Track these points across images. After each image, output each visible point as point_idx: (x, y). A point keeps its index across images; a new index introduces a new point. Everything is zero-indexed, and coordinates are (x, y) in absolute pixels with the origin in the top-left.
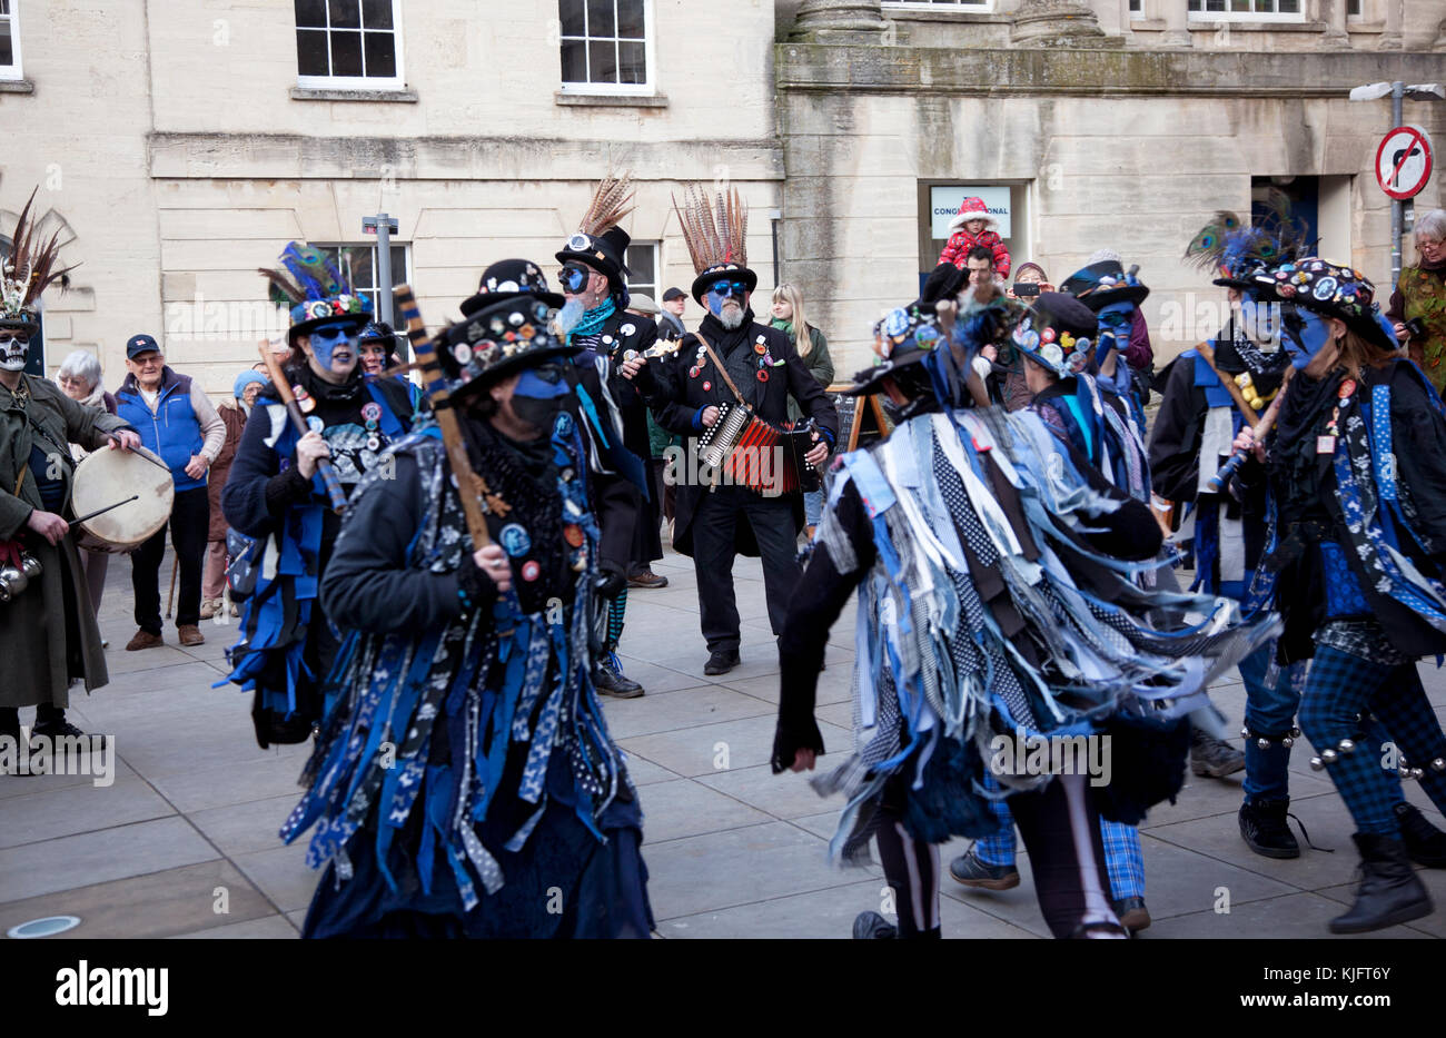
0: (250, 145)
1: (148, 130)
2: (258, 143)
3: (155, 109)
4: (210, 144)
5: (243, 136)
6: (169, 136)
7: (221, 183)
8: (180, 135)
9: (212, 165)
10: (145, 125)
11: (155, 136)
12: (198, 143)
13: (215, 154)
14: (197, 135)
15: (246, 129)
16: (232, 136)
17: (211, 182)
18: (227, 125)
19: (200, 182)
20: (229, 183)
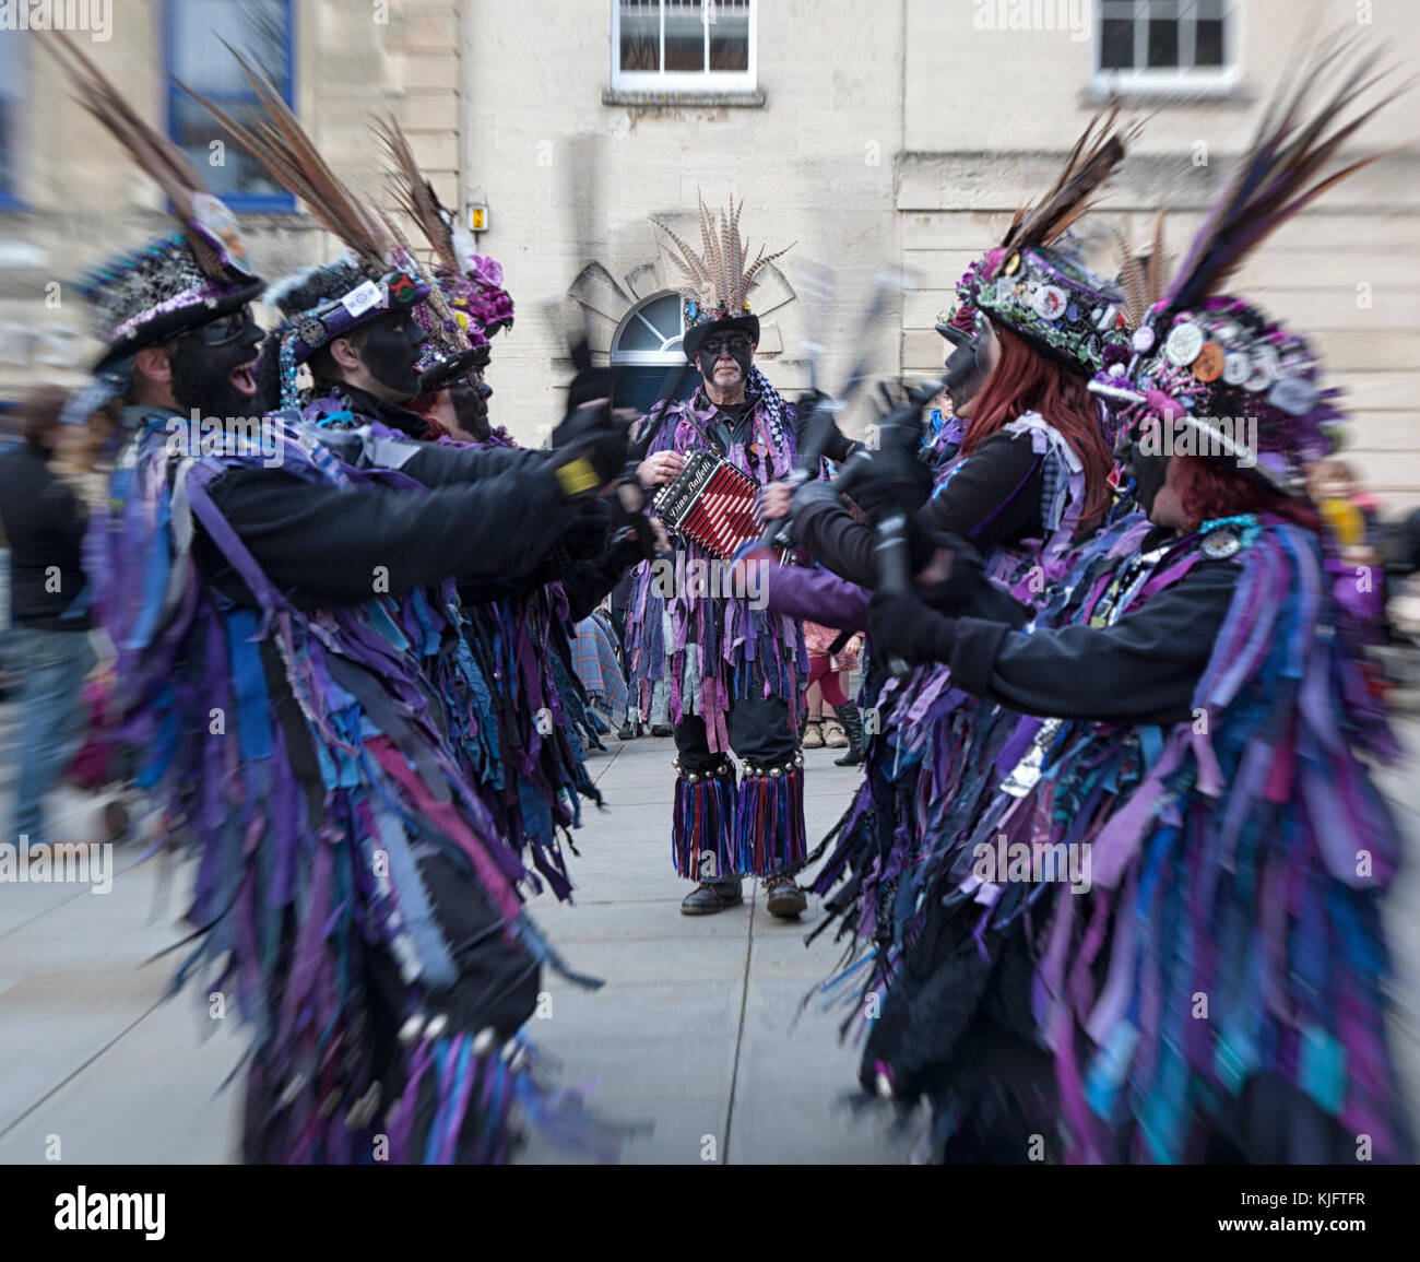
0: (1023, 166)
1: (898, 149)
2: (1032, 163)
3: (908, 123)
4: (971, 166)
5: (1014, 156)
6: (921, 156)
7: (983, 217)
8: (934, 156)
9: (973, 192)
10: (894, 144)
11: (905, 156)
12: (956, 165)
13: (977, 179)
14: (956, 155)
15: (1020, 146)
16: (1000, 156)
17: (969, 215)
18: (994, 143)
19: (958, 216)
20: (993, 217)
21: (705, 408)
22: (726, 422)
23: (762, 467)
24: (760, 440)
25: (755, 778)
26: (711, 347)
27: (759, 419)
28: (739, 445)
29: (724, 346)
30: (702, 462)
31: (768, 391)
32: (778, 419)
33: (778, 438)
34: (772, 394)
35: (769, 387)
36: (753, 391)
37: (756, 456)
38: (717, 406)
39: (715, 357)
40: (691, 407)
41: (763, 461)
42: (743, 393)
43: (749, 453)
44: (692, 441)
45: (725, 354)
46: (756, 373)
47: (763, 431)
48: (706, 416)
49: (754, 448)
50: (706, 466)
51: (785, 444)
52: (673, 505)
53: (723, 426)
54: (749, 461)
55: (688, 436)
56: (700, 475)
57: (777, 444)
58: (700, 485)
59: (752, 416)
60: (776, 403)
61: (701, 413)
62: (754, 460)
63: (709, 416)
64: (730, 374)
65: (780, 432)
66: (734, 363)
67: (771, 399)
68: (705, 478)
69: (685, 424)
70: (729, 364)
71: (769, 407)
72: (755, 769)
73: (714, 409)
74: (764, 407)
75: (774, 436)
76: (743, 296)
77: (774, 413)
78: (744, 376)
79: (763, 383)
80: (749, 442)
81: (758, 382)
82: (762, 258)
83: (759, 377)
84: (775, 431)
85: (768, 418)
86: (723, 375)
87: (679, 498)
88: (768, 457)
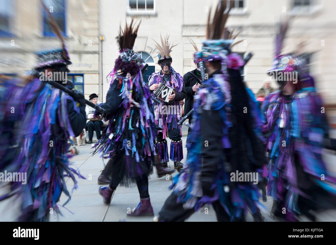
1: (182, 24)
3: (184, 19)
4: (196, 28)
5: (204, 25)
6: (187, 26)
7: (199, 37)
8: (189, 25)
9: (197, 32)
11: (184, 26)
12: (193, 28)
13: (197, 30)
14: (193, 25)
16: (202, 26)
17: (196, 37)
18: (201, 23)
19: (194, 37)
21: (162, 74)
22: (166, 77)
23: (173, 85)
24: (172, 80)
25: (174, 143)
26: (163, 63)
27: (172, 77)
28: (168, 81)
29: (165, 63)
30: (162, 85)
31: (173, 71)
32: (176, 77)
33: (176, 80)
34: (174, 72)
35: (174, 70)
36: (171, 71)
37: (172, 83)
38: (164, 74)
39: (164, 65)
40: (159, 74)
41: (173, 84)
42: (169, 72)
43: (170, 83)
44: (160, 81)
45: (165, 65)
46: (171, 67)
47: (173, 79)
48: (162, 76)
49: (171, 82)
50: (163, 86)
51: (177, 81)
52: (157, 93)
53: (165, 78)
54: (170, 84)
55: (159, 80)
56: (162, 88)
57: (176, 81)
58: (162, 89)
59: (171, 76)
60: (175, 73)
61: (161, 75)
62: (171, 84)
63: (163, 76)
64: (166, 69)
65: (176, 79)
66: (167, 67)
67: (174, 73)
68: (163, 88)
69: (158, 78)
70: (166, 67)
71: (174, 74)
72: (174, 141)
73: (164, 75)
74: (173, 74)
75: (175, 80)
76: (169, 54)
77: (175, 75)
78: (169, 69)
79: (173, 70)
80: (170, 81)
81: (172, 69)
82: (173, 46)
83: (172, 68)
84: (175, 79)
85: (173, 76)
86: (165, 69)
87: (158, 92)
88: (174, 84)
